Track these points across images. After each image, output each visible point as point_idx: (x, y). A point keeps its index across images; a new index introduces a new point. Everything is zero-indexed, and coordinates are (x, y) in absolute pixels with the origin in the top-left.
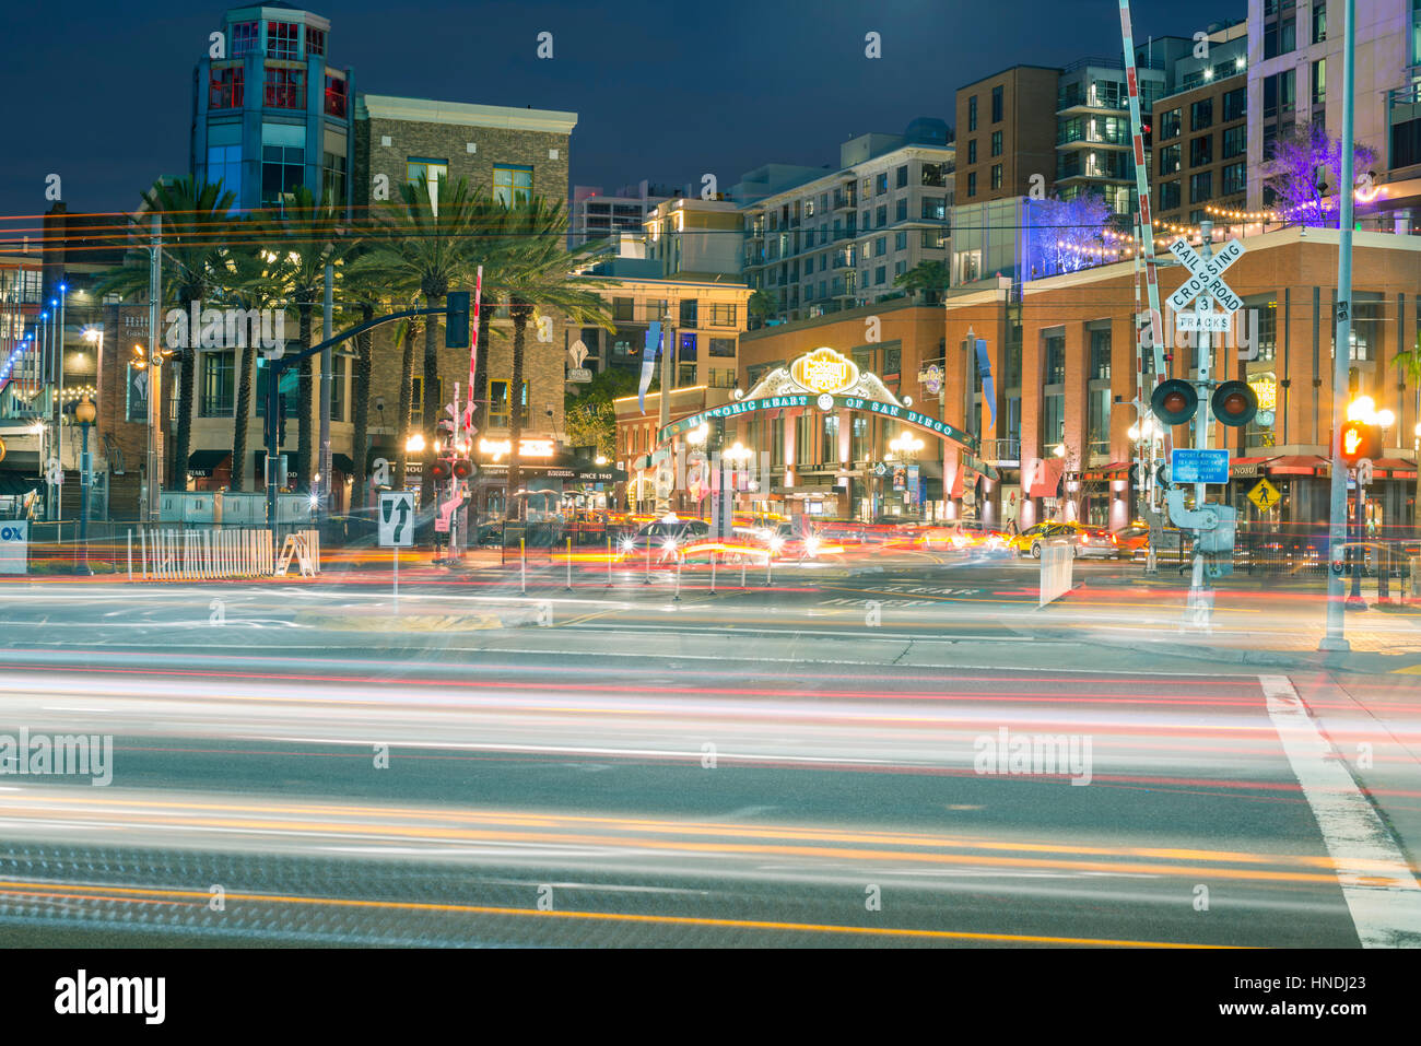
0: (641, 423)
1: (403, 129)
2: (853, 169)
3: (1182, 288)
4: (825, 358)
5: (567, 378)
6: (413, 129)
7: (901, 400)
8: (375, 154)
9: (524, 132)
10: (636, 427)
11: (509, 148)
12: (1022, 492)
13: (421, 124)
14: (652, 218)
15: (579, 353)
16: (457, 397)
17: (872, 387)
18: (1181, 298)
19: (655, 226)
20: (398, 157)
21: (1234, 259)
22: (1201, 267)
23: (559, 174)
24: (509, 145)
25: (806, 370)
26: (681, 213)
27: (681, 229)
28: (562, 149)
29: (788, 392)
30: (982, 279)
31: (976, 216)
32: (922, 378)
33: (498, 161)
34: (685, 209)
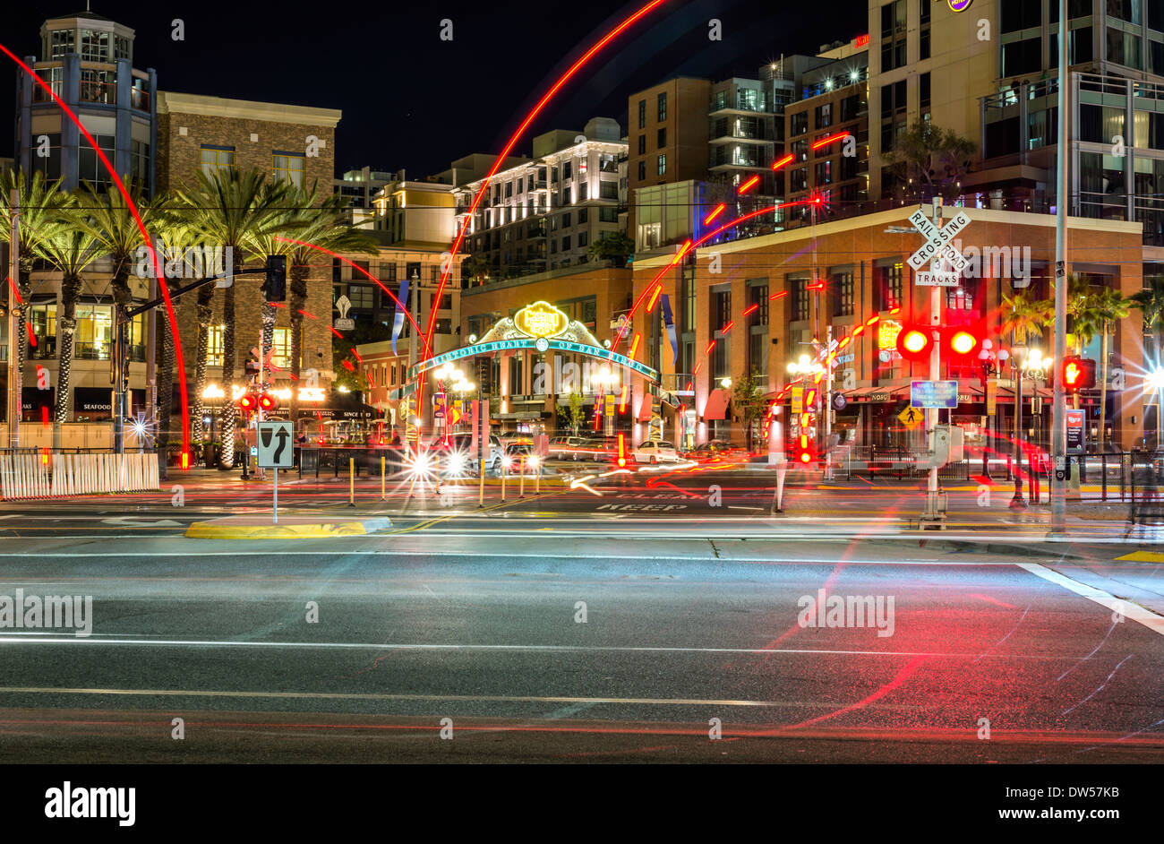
0: (379, 363)
1: (196, 122)
2: (544, 159)
3: (920, 250)
4: (541, 309)
5: (334, 326)
6: (205, 122)
7: (602, 342)
8: (174, 142)
9: (298, 125)
10: (375, 366)
11: (286, 138)
12: (697, 416)
13: (212, 117)
14: (380, 197)
15: (344, 306)
16: (261, 342)
17: (578, 332)
18: (919, 259)
19: (382, 203)
20: (193, 145)
21: (961, 227)
22: (934, 234)
23: (327, 160)
24: (286, 135)
25: (527, 320)
26: (403, 193)
27: (404, 205)
28: (328, 139)
29: (512, 337)
30: (661, 246)
31: (657, 195)
32: (613, 325)
33: (277, 149)
34: (406, 189)
